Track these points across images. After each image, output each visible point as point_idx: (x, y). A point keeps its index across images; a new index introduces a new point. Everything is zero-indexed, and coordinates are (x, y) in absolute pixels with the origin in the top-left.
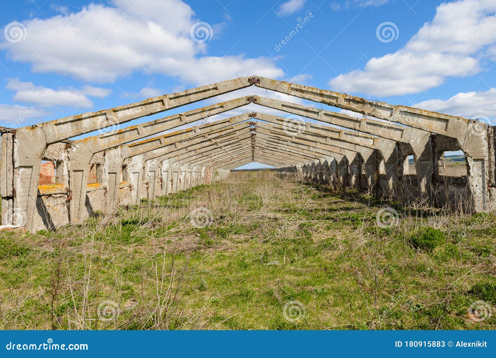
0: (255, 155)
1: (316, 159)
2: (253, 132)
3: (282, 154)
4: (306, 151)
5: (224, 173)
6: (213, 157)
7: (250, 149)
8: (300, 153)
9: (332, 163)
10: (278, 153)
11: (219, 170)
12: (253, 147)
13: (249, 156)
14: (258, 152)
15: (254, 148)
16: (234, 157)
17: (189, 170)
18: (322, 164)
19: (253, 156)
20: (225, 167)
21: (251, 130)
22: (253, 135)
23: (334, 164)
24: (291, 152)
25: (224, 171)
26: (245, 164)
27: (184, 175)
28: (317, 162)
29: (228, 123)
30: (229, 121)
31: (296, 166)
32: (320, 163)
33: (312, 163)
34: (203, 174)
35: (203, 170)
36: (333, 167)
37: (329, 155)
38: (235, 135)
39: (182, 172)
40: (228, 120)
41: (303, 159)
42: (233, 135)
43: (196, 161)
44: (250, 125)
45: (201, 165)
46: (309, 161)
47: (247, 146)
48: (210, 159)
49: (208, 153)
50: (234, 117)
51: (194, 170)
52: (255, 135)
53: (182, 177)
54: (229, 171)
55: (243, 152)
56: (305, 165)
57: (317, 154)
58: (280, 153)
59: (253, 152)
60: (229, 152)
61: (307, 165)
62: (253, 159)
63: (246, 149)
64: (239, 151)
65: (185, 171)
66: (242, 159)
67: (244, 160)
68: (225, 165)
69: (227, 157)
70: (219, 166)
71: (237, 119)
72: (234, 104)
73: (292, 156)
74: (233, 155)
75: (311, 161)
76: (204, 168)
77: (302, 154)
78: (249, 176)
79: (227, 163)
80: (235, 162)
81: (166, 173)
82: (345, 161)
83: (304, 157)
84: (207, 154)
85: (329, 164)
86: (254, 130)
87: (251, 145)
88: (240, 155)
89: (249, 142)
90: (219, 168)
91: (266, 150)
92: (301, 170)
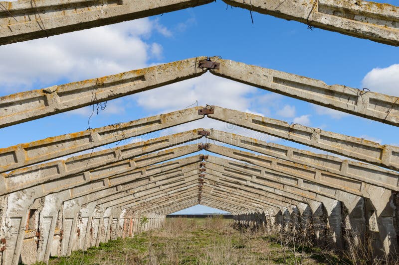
0: (203, 193)
1: (303, 203)
2: (204, 152)
3: (246, 193)
4: (289, 189)
5: (156, 219)
6: (137, 195)
7: (196, 184)
8: (278, 192)
9: (334, 211)
10: (239, 191)
11: (148, 215)
12: (201, 181)
13: (193, 195)
14: (209, 189)
15: (202, 183)
16: (171, 196)
17: (97, 215)
18: (314, 211)
19: (199, 195)
20: (158, 211)
21: (201, 148)
22: (202, 158)
23: (338, 213)
24: (262, 190)
25: (156, 216)
26: (187, 208)
27: (85, 224)
28: (303, 207)
29: (157, 124)
30: (159, 121)
31: (263, 213)
32: (309, 209)
33: (293, 209)
34: (121, 222)
35: (122, 216)
36: (336, 218)
37: (333, 196)
38: (172, 155)
39: (83, 219)
40: (157, 119)
41: (279, 203)
42: (168, 156)
43: (107, 199)
44: (200, 136)
45: (119, 207)
46: (288, 205)
47: (192, 178)
48: (131, 197)
49: (126, 187)
50: (170, 114)
51: (105, 215)
52: (207, 158)
53: (82, 227)
54: (164, 217)
55: (185, 188)
56: (280, 212)
57: (308, 195)
58: (243, 192)
59: (200, 189)
60: (162, 187)
61: (283, 212)
62: (199, 200)
63: (190, 183)
64: (179, 187)
65: (88, 217)
66: (183, 200)
67: (186, 201)
68: (157, 208)
69: (161, 196)
70: (148, 209)
71: (175, 117)
72: (169, 74)
73: (262, 198)
74: (170, 193)
75: (292, 206)
76: (124, 211)
77: (281, 194)
78: (193, 225)
79: (160, 205)
80: (172, 204)
81: (49, 221)
82: (362, 209)
83: (281, 198)
84: (126, 189)
85: (329, 213)
86: (206, 147)
87: (197, 177)
88: (180, 193)
89: (195, 172)
90: (149, 211)
91: (221, 186)
92: (273, 219)
